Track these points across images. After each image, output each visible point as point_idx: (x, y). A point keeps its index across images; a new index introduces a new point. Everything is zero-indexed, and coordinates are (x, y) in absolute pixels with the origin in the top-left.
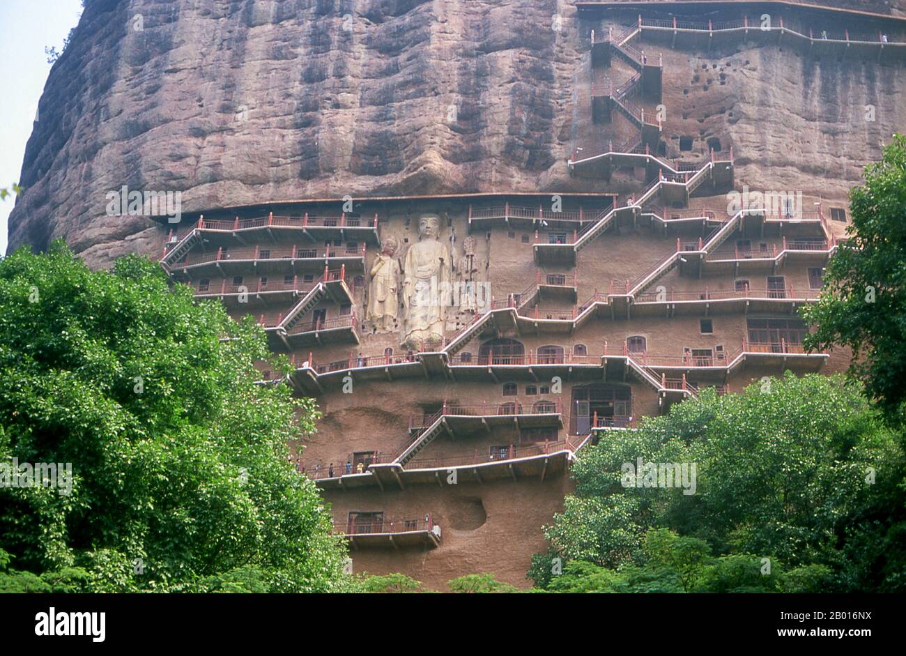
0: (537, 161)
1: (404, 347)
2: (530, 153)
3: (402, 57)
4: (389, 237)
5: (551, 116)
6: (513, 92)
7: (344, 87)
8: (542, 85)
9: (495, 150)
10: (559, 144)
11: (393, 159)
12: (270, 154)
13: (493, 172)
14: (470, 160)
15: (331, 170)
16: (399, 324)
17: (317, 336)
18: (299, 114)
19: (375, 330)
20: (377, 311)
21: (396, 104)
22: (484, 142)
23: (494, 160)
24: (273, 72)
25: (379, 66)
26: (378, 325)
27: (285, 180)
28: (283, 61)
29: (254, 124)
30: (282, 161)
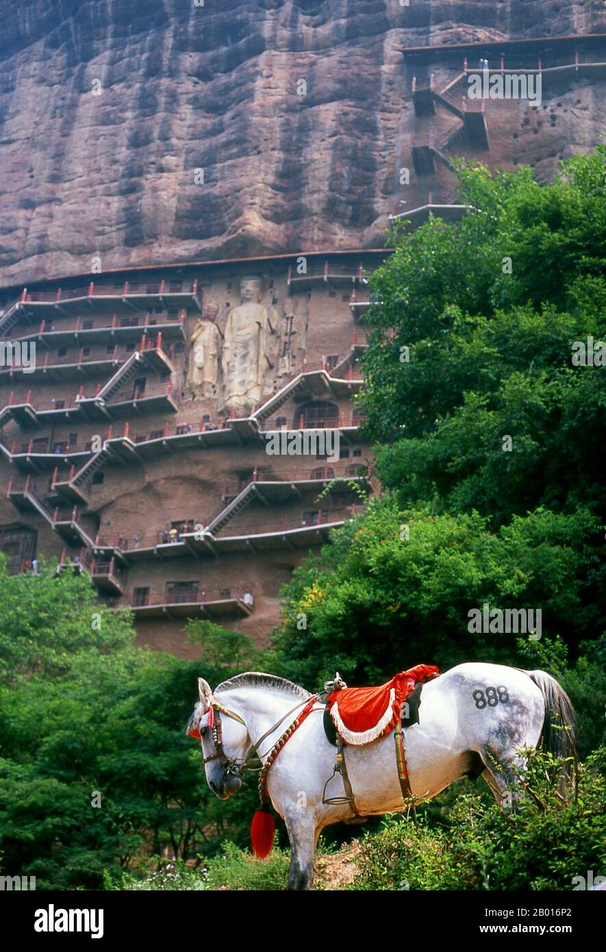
0: (361, 216)
1: (221, 413)
2: (353, 209)
3: (228, 115)
4: (210, 302)
5: (374, 169)
6: (335, 146)
7: (170, 150)
8: (365, 138)
9: (316, 208)
10: (383, 198)
11: (216, 222)
12: (96, 223)
13: (316, 231)
14: (292, 219)
15: (155, 236)
16: (218, 390)
17: (135, 405)
18: (123, 181)
19: (194, 397)
20: (195, 378)
21: (219, 165)
22: (305, 200)
23: (315, 218)
24: (102, 139)
25: (205, 126)
26: (197, 392)
27: (111, 248)
28: (112, 126)
29: (80, 192)
30: (108, 229)
